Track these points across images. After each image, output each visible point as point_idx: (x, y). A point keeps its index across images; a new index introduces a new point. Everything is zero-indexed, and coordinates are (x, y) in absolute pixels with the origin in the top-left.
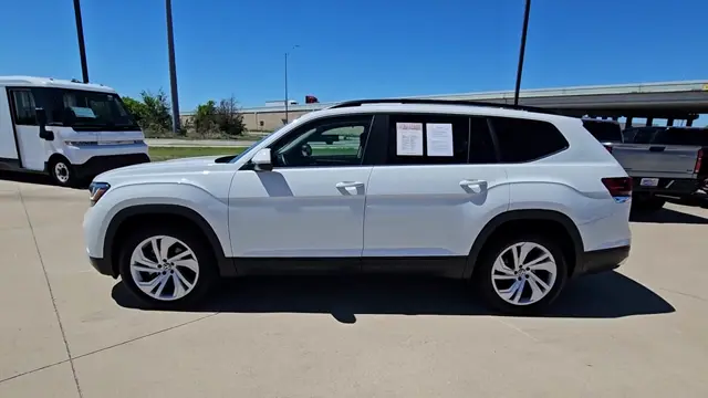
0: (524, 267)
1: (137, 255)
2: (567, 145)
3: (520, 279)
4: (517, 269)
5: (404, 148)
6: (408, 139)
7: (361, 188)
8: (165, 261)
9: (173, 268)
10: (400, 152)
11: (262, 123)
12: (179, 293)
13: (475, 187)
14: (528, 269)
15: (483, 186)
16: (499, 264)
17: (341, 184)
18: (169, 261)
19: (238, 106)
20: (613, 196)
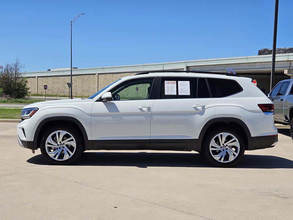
0: (225, 145)
1: (49, 140)
2: (243, 90)
3: (223, 150)
4: (222, 146)
5: (168, 92)
6: (170, 88)
7: (149, 109)
8: (60, 142)
9: (64, 146)
10: (166, 93)
11: (46, 87)
12: (66, 157)
13: (200, 108)
14: (227, 146)
15: (203, 107)
16: (213, 143)
17: (140, 107)
18: (62, 143)
19: (21, 71)
20: (263, 112)
